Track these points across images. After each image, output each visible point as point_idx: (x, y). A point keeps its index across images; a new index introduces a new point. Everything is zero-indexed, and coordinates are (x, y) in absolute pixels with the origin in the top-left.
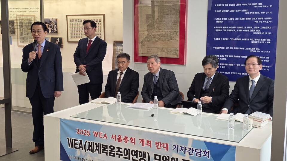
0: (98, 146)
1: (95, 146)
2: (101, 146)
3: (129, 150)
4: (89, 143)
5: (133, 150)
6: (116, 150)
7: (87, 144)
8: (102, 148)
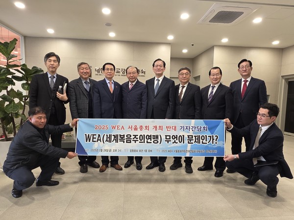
0: (116, 137)
1: (113, 137)
2: (119, 136)
3: (144, 135)
4: (107, 135)
5: (147, 135)
6: (132, 137)
7: (105, 137)
8: (119, 138)
